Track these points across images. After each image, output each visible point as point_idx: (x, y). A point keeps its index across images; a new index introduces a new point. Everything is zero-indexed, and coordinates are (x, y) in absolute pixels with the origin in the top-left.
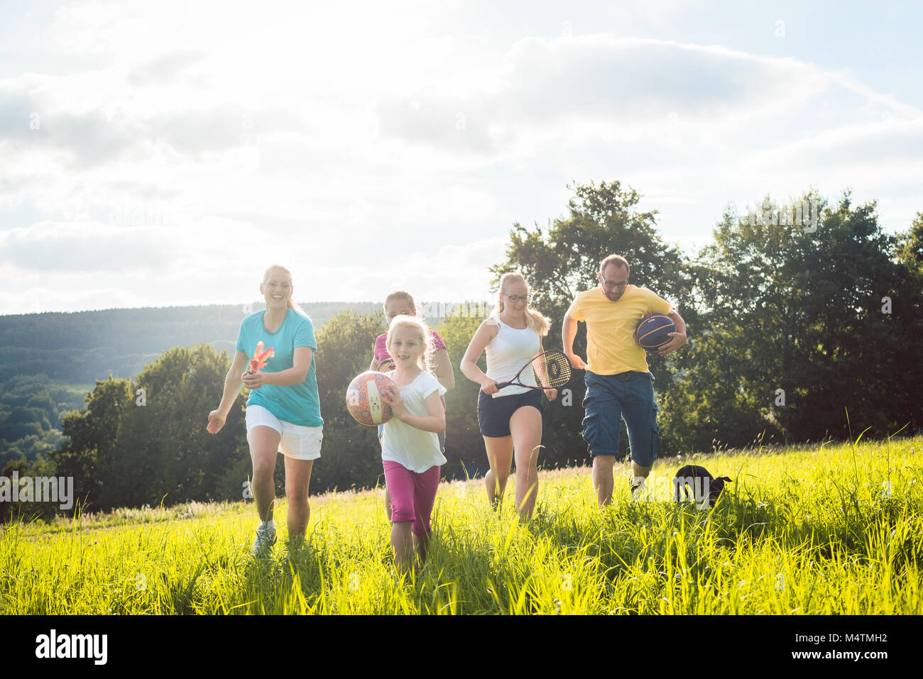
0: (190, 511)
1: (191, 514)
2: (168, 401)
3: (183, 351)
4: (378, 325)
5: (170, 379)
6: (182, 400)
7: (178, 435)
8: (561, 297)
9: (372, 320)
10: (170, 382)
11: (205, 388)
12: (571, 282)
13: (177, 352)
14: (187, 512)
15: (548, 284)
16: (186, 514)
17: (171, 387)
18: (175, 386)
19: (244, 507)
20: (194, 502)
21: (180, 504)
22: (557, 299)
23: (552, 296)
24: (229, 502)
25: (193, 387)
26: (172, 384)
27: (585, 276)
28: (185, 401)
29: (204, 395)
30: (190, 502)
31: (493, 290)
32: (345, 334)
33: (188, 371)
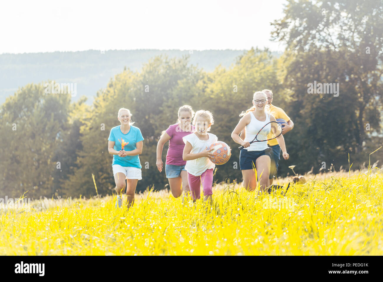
0: (43, 205)
1: (44, 207)
2: (24, 125)
3: (36, 87)
4: (184, 66)
5: (26, 107)
6: (35, 123)
7: (33, 150)
8: (325, 44)
9: (180, 62)
10: (26, 110)
11: (53, 114)
12: (333, 33)
13: (31, 87)
14: (41, 206)
15: (315, 35)
16: (40, 208)
17: (26, 113)
18: (29, 113)
19: (84, 202)
20: (46, 199)
21: (36, 200)
22: (322, 45)
23: (318, 44)
24: (73, 198)
25: (43, 114)
26: (27, 111)
27: (344, 28)
28: (37, 124)
29: (52, 120)
30: (43, 198)
31: (273, 39)
32: (159, 73)
33: (39, 101)
